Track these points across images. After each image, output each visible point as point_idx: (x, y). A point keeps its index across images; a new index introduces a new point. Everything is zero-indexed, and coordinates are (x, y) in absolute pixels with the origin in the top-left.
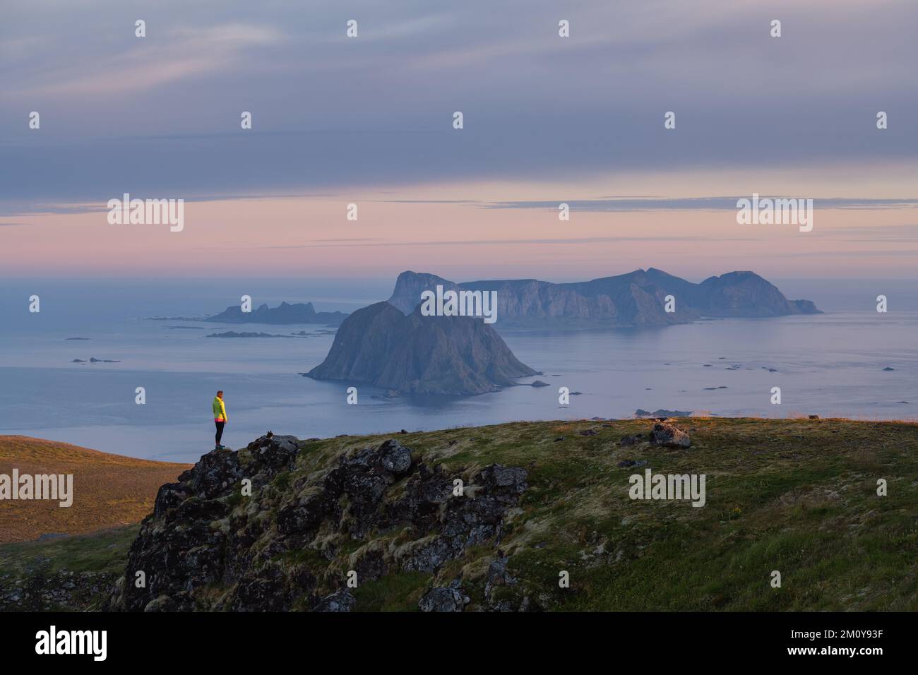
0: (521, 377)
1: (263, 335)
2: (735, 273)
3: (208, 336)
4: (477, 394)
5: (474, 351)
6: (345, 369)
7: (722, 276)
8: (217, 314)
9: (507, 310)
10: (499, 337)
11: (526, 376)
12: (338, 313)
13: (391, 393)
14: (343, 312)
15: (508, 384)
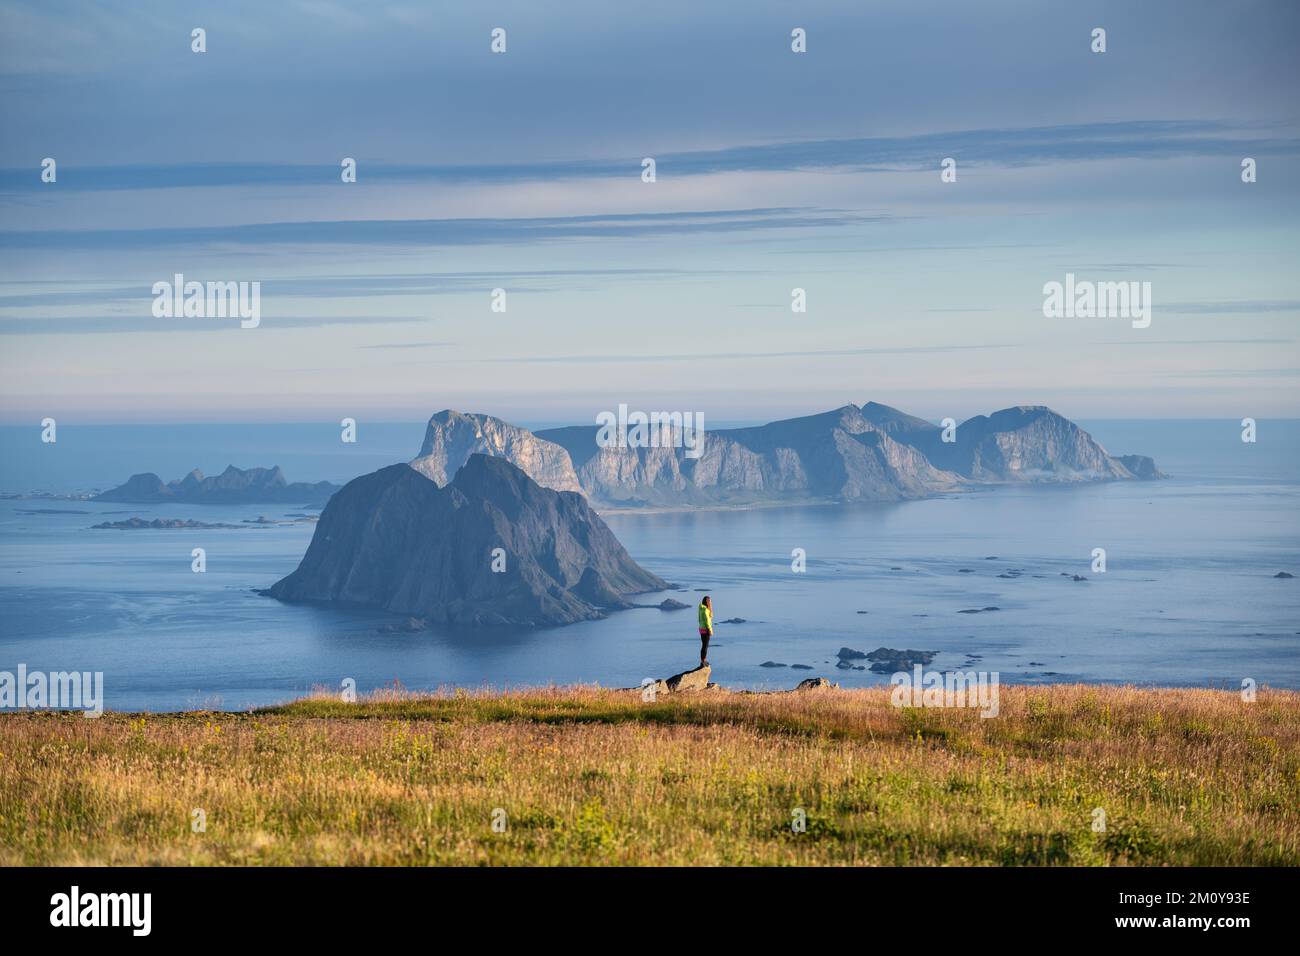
0: (642, 593)
1: (192, 525)
2: (1017, 409)
3: (95, 527)
4: (565, 624)
5: (558, 549)
6: (333, 581)
7: (995, 415)
8: (114, 488)
9: (619, 478)
10: (604, 524)
11: (651, 592)
12: (325, 484)
13: (414, 623)
14: (333, 483)
15: (616, 606)
